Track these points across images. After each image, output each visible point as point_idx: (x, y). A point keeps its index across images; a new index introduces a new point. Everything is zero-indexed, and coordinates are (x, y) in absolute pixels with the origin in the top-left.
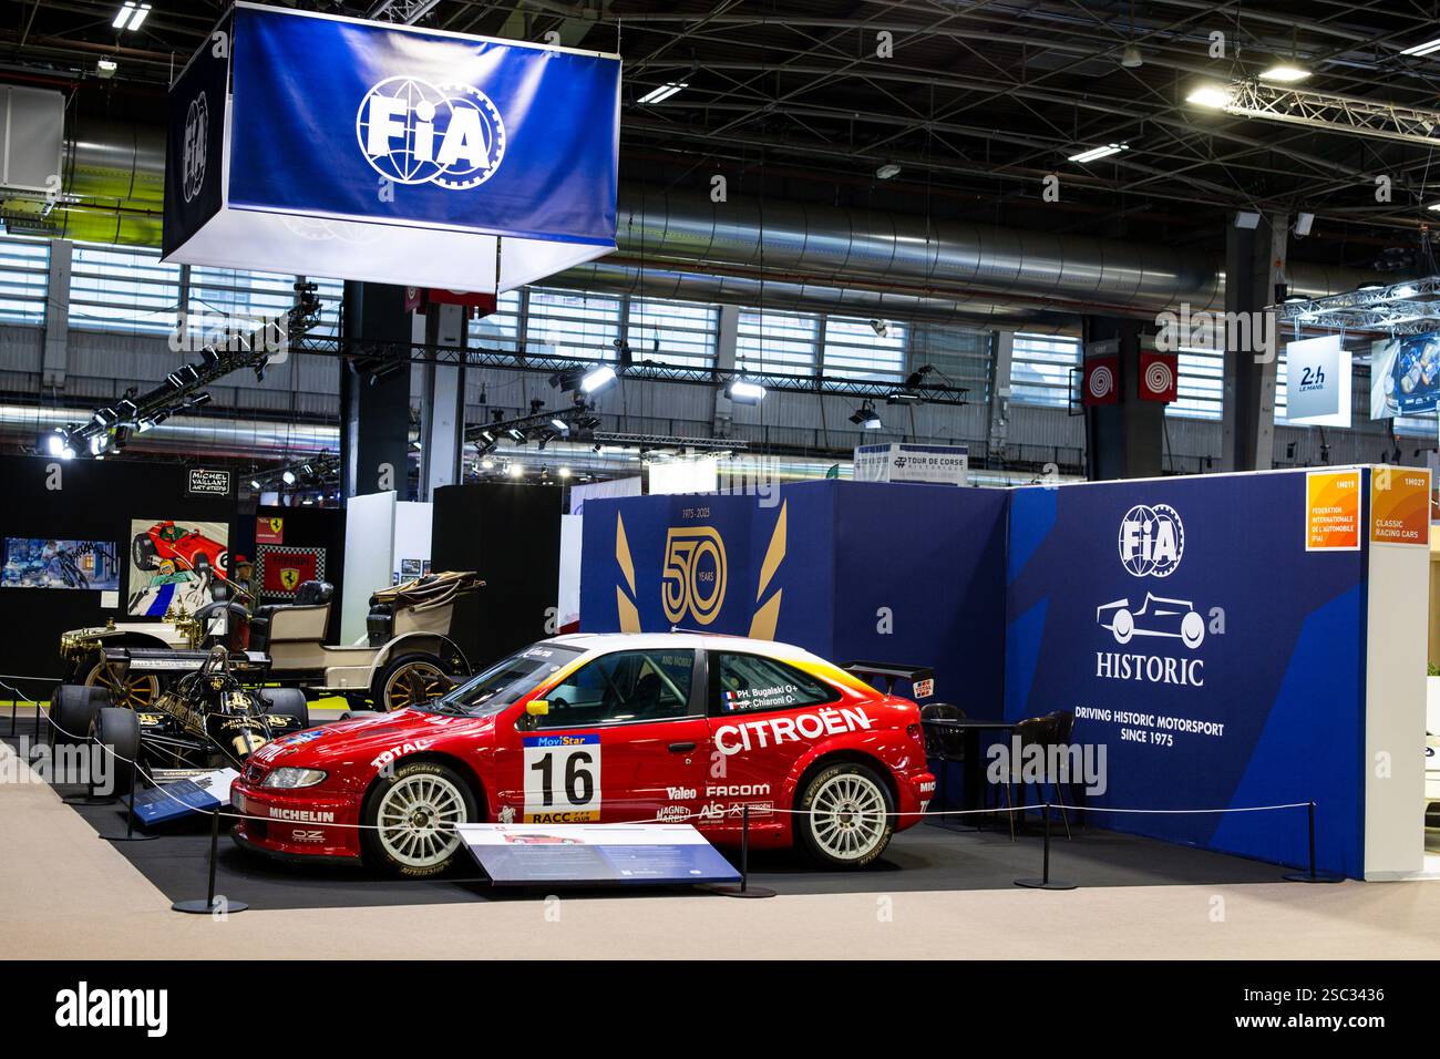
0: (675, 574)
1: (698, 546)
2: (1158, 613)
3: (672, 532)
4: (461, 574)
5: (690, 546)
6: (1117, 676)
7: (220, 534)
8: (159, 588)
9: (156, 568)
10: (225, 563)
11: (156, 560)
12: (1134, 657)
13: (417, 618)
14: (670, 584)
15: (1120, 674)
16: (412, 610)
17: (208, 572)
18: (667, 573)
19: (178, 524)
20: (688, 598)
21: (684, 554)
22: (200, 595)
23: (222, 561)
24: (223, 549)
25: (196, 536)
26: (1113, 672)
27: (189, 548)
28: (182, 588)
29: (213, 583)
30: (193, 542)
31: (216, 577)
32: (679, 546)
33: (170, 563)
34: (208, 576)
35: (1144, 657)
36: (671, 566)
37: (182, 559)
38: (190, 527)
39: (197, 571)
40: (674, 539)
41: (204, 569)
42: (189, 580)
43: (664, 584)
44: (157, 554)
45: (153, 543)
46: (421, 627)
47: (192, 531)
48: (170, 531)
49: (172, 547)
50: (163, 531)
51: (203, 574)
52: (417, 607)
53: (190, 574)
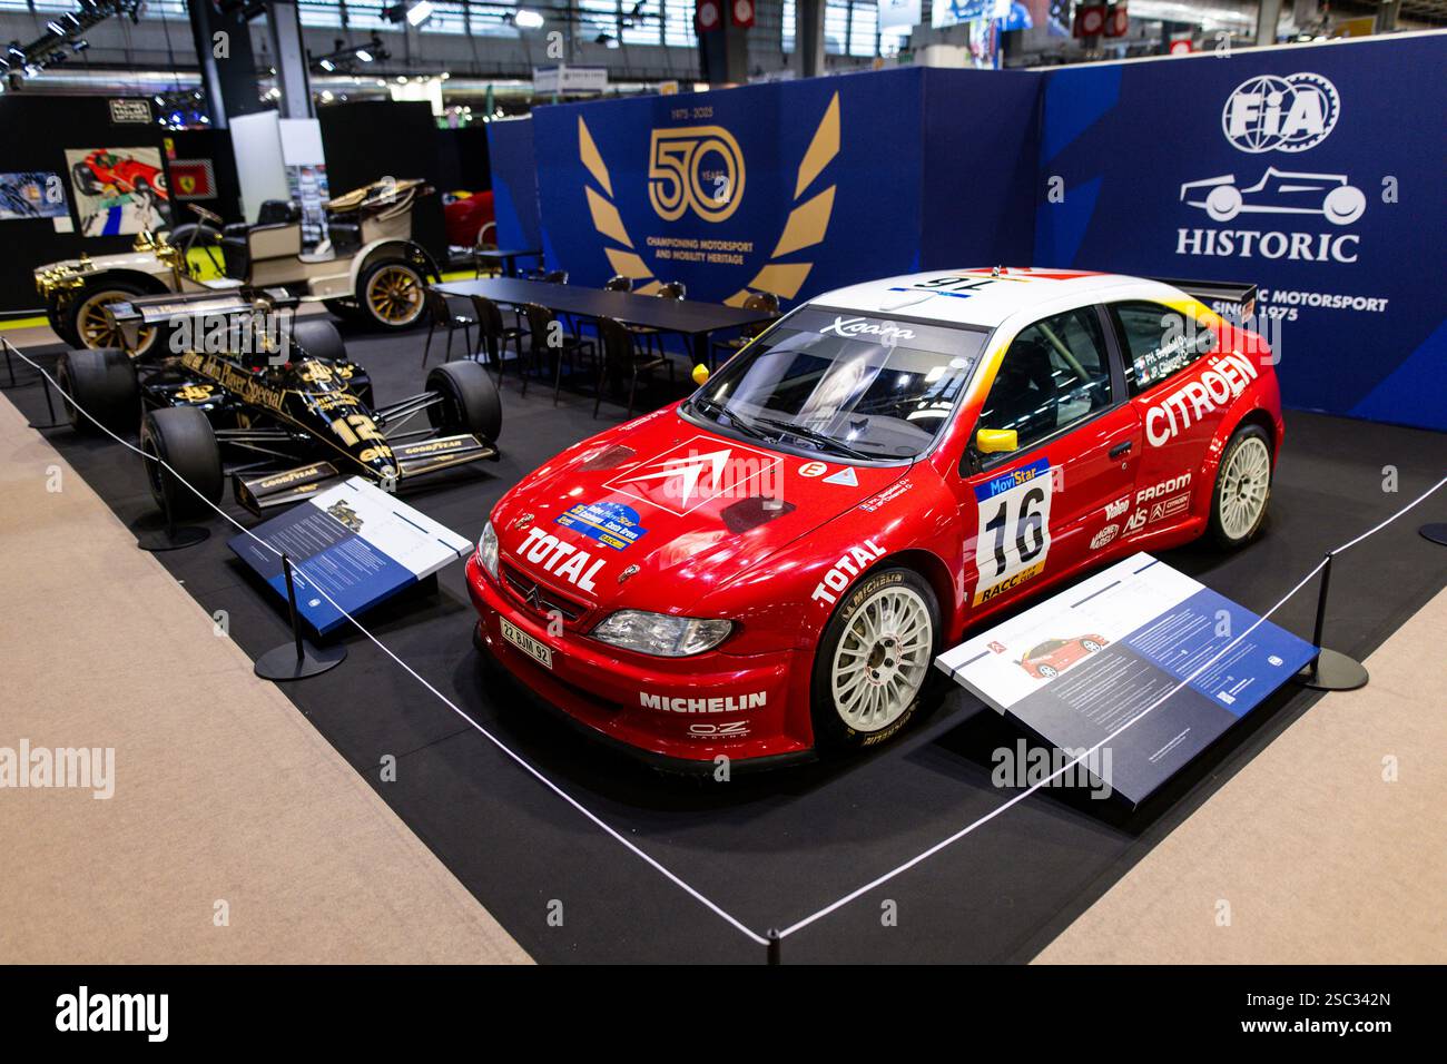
0: (668, 174)
1: (698, 146)
2: (1283, 189)
3: (656, 134)
4: (414, 183)
5: (688, 147)
6: (1209, 251)
7: (152, 157)
8: (107, 211)
9: (98, 193)
10: (164, 183)
11: (99, 186)
12: (1239, 234)
13: (383, 227)
14: (660, 185)
15: (1215, 250)
16: (377, 220)
17: (150, 193)
18: (653, 173)
19: (111, 152)
20: (688, 197)
21: (680, 155)
22: (147, 213)
23: (160, 182)
24: (157, 171)
25: (131, 162)
26: (1203, 247)
27: (127, 173)
28: (129, 210)
29: (156, 202)
30: (129, 167)
31: (158, 197)
32: (665, 147)
33: (111, 188)
34: (151, 196)
35: (1258, 234)
36: (658, 166)
37: (122, 183)
38: (123, 153)
39: (139, 192)
40: (660, 141)
41: (146, 191)
42: (133, 201)
43: (651, 185)
44: (99, 180)
45: (91, 170)
46: (386, 234)
47: (125, 157)
48: (105, 159)
49: (111, 173)
50: (98, 158)
51: (146, 195)
52: (382, 216)
53: (133, 196)
